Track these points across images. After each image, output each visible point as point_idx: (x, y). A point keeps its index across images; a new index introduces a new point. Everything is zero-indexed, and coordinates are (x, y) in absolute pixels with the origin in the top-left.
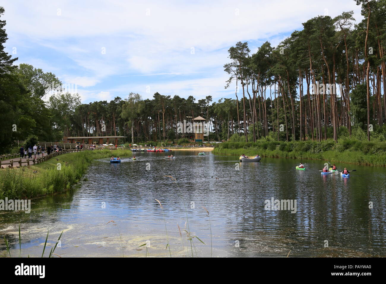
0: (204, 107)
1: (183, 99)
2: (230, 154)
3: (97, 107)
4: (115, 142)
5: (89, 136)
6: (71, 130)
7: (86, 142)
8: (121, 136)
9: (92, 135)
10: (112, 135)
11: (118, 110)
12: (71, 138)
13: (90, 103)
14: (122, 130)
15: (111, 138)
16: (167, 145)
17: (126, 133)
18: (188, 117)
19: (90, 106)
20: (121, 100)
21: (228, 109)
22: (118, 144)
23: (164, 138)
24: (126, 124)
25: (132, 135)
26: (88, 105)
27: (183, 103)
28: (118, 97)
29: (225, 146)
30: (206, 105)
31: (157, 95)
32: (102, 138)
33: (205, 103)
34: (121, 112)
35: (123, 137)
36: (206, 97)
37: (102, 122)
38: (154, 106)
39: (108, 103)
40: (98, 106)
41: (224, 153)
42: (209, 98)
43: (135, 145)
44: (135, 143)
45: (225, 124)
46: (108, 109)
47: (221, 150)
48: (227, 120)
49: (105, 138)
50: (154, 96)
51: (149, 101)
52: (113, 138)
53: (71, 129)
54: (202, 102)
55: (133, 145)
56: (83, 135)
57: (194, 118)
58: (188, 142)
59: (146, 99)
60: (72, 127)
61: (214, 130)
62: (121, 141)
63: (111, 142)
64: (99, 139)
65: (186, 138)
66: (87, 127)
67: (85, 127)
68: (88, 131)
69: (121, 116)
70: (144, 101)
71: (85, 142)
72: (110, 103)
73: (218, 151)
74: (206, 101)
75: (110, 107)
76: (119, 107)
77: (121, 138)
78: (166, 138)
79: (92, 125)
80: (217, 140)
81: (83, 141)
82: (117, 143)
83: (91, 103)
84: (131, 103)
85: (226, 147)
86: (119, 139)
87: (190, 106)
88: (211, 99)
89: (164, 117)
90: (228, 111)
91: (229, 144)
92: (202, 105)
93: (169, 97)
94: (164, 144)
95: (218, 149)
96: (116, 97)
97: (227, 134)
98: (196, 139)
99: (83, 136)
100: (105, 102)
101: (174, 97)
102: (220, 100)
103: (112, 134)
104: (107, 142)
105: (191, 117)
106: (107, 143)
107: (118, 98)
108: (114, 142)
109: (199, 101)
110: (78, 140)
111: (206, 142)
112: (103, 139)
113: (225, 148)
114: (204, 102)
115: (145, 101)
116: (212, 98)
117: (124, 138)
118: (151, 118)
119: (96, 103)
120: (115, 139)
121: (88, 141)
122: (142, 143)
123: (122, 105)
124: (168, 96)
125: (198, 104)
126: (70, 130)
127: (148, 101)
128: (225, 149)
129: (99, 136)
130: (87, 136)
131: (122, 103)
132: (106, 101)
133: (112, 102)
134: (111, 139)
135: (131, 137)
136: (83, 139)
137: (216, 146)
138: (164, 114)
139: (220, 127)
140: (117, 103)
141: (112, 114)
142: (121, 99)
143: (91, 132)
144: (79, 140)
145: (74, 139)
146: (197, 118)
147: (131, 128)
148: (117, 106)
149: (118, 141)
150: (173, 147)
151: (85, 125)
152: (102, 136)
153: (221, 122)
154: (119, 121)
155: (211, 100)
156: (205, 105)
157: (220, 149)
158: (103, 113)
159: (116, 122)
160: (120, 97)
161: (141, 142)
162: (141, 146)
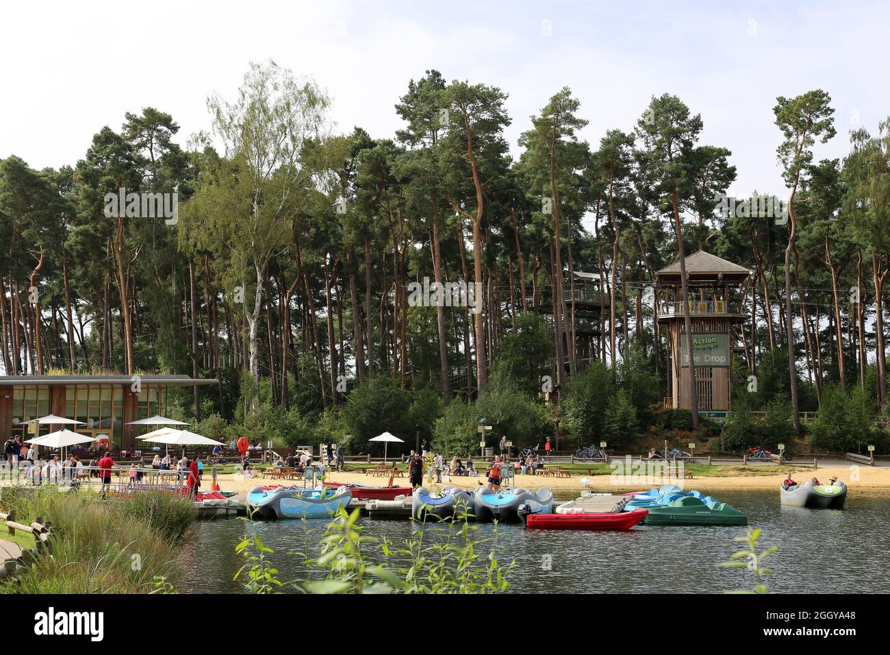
15: (88, 387)
112: (18, 395)
116: (831, 111)
134: (82, 396)
160: (162, 111)
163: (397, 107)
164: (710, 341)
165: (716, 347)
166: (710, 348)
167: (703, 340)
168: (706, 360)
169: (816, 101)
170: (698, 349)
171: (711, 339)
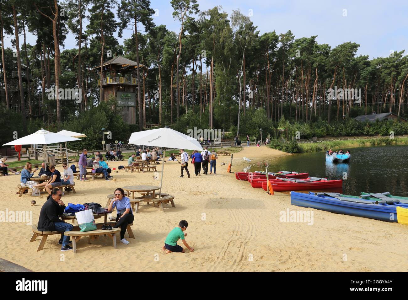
164: (128, 95)
165: (131, 98)
166: (128, 99)
167: (126, 95)
168: (127, 104)
170: (124, 99)
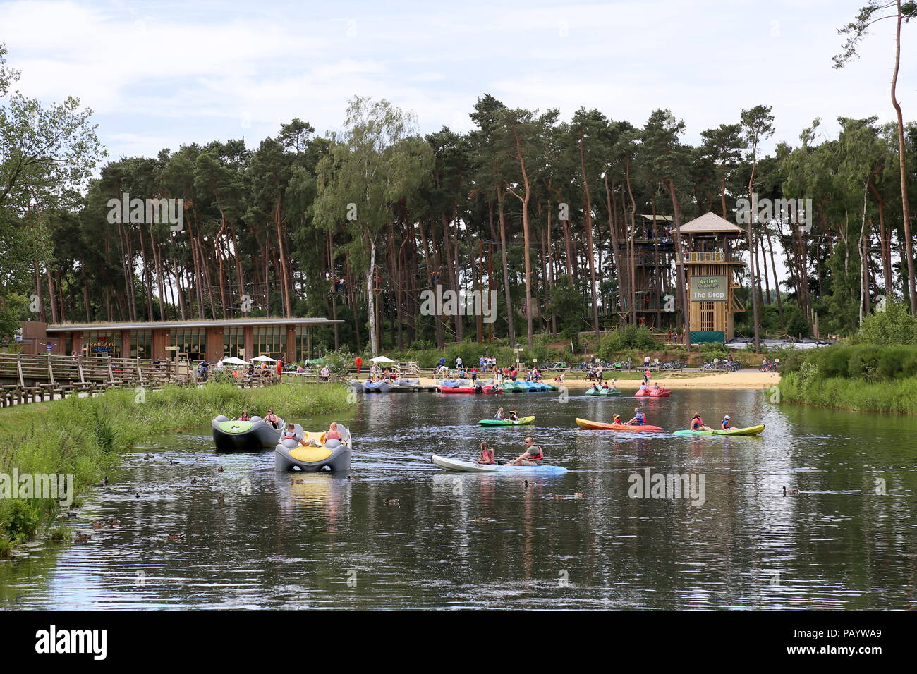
0: (733, 166)
1: (624, 126)
2: (854, 409)
3: (196, 171)
4: (285, 346)
5: (157, 318)
6: (70, 286)
7: (142, 346)
8: (314, 315)
9: (172, 313)
10: (271, 314)
11: (296, 185)
12: (67, 326)
13: (163, 154)
14: (318, 287)
15: (266, 326)
16: (544, 362)
17: (339, 303)
18: (650, 217)
19: (163, 166)
20: (311, 137)
21: (860, 175)
22: (298, 354)
23: (530, 323)
24: (341, 258)
25: (371, 310)
26: (152, 161)
27: (620, 147)
28: (296, 122)
29: (831, 367)
30: (743, 156)
31: (488, 108)
32: (221, 328)
33: (739, 144)
34: (311, 194)
35: (324, 320)
36: (744, 115)
37: (223, 247)
38: (478, 166)
39: (250, 154)
40: (198, 170)
41: (828, 400)
42: (757, 117)
43: (383, 359)
44: (383, 348)
45: (841, 252)
46: (247, 181)
47: (810, 386)
48: (854, 229)
49: (237, 327)
50: (474, 117)
51: (452, 138)
52: (273, 326)
53: (72, 281)
54: (722, 138)
55: (376, 360)
56: (127, 314)
57: (684, 222)
58: (648, 345)
59: (438, 132)
60: (77, 275)
61: (789, 283)
62: (315, 343)
63: (263, 349)
64: (203, 333)
65: (643, 324)
66: (147, 272)
67: (139, 270)
68: (156, 293)
69: (311, 218)
70: (429, 138)
71: (133, 347)
72: (258, 154)
73: (795, 388)
74: (742, 135)
75: (259, 171)
76: (302, 169)
77: (316, 326)
78: (537, 326)
79: (171, 263)
80: (801, 332)
81: (127, 345)
82: (292, 352)
83: (168, 151)
84: (362, 148)
85: (837, 368)
86: (304, 333)
87: (660, 162)
88: (766, 122)
89: (529, 218)
90: (860, 182)
91: (854, 355)
92: (723, 157)
93: (552, 115)
94: (531, 354)
95: (796, 382)
96: (290, 123)
97: (853, 300)
98: (692, 329)
99: (127, 319)
100: (236, 148)
101: (576, 119)
102: (809, 131)
103: (272, 305)
104: (242, 347)
105: (669, 218)
106: (242, 352)
107: (298, 126)
108: (277, 346)
109: (705, 134)
110: (99, 339)
111: (743, 345)
112: (226, 332)
113: (831, 374)
114: (734, 138)
115: (433, 140)
116: (771, 118)
117: (329, 325)
118: (463, 226)
119: (191, 152)
120: (284, 332)
121: (147, 346)
122: (420, 353)
123: (317, 158)
124: (544, 111)
125: (701, 151)
126: (65, 288)
127: (443, 139)
128: (830, 383)
129: (208, 315)
130: (147, 319)
131: (320, 148)
132: (242, 143)
133: (268, 145)
134: (262, 332)
135: (366, 319)
136: (123, 332)
137: (789, 365)
138: (525, 202)
139: (821, 268)
140: (293, 150)
141: (269, 207)
142: (312, 130)
143: (172, 296)
144: (105, 339)
145: (80, 333)
146: (693, 222)
147: (363, 278)
148: (293, 167)
149: (298, 341)
150: (575, 371)
151: (139, 261)
152: (220, 317)
153: (826, 241)
154: (301, 241)
155: (767, 128)
156: (738, 155)
157: (806, 383)
158: (224, 204)
159: (290, 247)
160: (306, 121)
161: (416, 348)
162: (413, 365)
163: (471, 115)
165: (717, 286)
166: (712, 287)
167: (707, 281)
168: (709, 296)
169: (761, 111)
171: (713, 280)
